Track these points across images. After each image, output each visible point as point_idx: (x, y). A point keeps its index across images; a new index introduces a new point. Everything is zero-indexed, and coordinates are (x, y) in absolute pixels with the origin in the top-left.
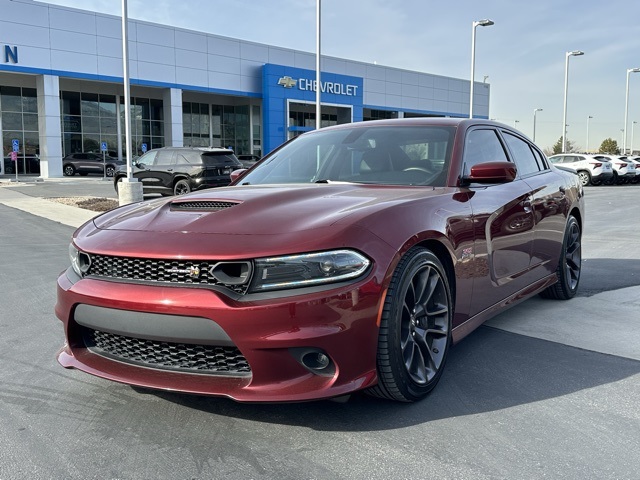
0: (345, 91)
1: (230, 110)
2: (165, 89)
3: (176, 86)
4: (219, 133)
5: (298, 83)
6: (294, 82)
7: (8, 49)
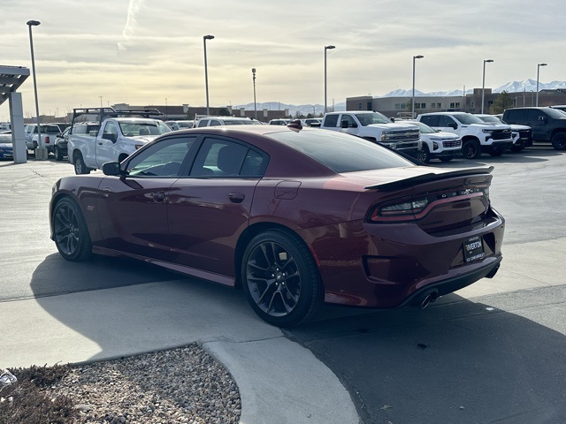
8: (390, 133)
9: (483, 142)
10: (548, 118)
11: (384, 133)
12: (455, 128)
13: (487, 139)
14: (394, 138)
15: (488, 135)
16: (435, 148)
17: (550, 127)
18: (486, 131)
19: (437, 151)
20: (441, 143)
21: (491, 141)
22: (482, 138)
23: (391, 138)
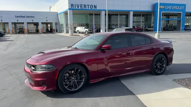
0: (180, 8)
1: (147, 15)
2: (129, 12)
3: (132, 11)
4: (144, 21)
5: (165, 7)
6: (164, 7)
7: (94, 6)
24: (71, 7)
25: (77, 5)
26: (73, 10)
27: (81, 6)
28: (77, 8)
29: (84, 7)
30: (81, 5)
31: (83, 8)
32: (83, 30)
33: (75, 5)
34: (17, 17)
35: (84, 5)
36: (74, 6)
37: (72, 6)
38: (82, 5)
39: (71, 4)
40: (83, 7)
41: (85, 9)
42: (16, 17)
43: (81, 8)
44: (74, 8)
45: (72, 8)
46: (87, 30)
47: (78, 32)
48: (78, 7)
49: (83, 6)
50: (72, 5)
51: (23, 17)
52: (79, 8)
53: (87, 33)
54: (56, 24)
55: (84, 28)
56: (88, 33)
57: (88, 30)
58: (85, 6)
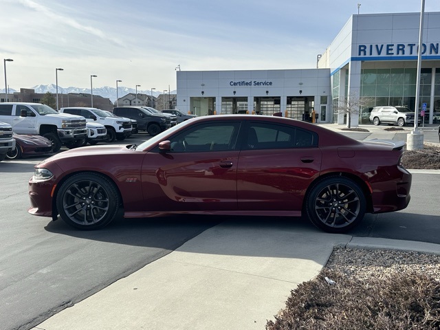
7: (432, 45)
8: (69, 122)
9: (118, 130)
10: (145, 115)
11: (64, 121)
12: (95, 119)
13: (120, 128)
14: (72, 126)
15: (121, 125)
16: (92, 134)
17: (145, 121)
18: (119, 122)
19: (93, 137)
20: (95, 130)
21: (122, 130)
22: (117, 127)
23: (69, 126)
24: (360, 54)
25: (377, 46)
26: (362, 60)
27: (388, 50)
28: (375, 54)
29: (398, 49)
30: (388, 46)
31: (395, 55)
32: (392, 117)
33: (371, 46)
34: (235, 84)
35: (399, 46)
36: (368, 50)
37: (360, 50)
38: (393, 45)
39: (360, 46)
40: (394, 51)
41: (400, 55)
42: (232, 84)
43: (388, 54)
44: (368, 55)
45: (362, 55)
46: (404, 115)
47: (377, 122)
48: (379, 53)
49: (395, 48)
50: (362, 49)
51: (247, 84)
52: (384, 54)
53: (402, 123)
54: (324, 100)
55: (393, 109)
56: (405, 125)
57: (405, 117)
58: (401, 48)
